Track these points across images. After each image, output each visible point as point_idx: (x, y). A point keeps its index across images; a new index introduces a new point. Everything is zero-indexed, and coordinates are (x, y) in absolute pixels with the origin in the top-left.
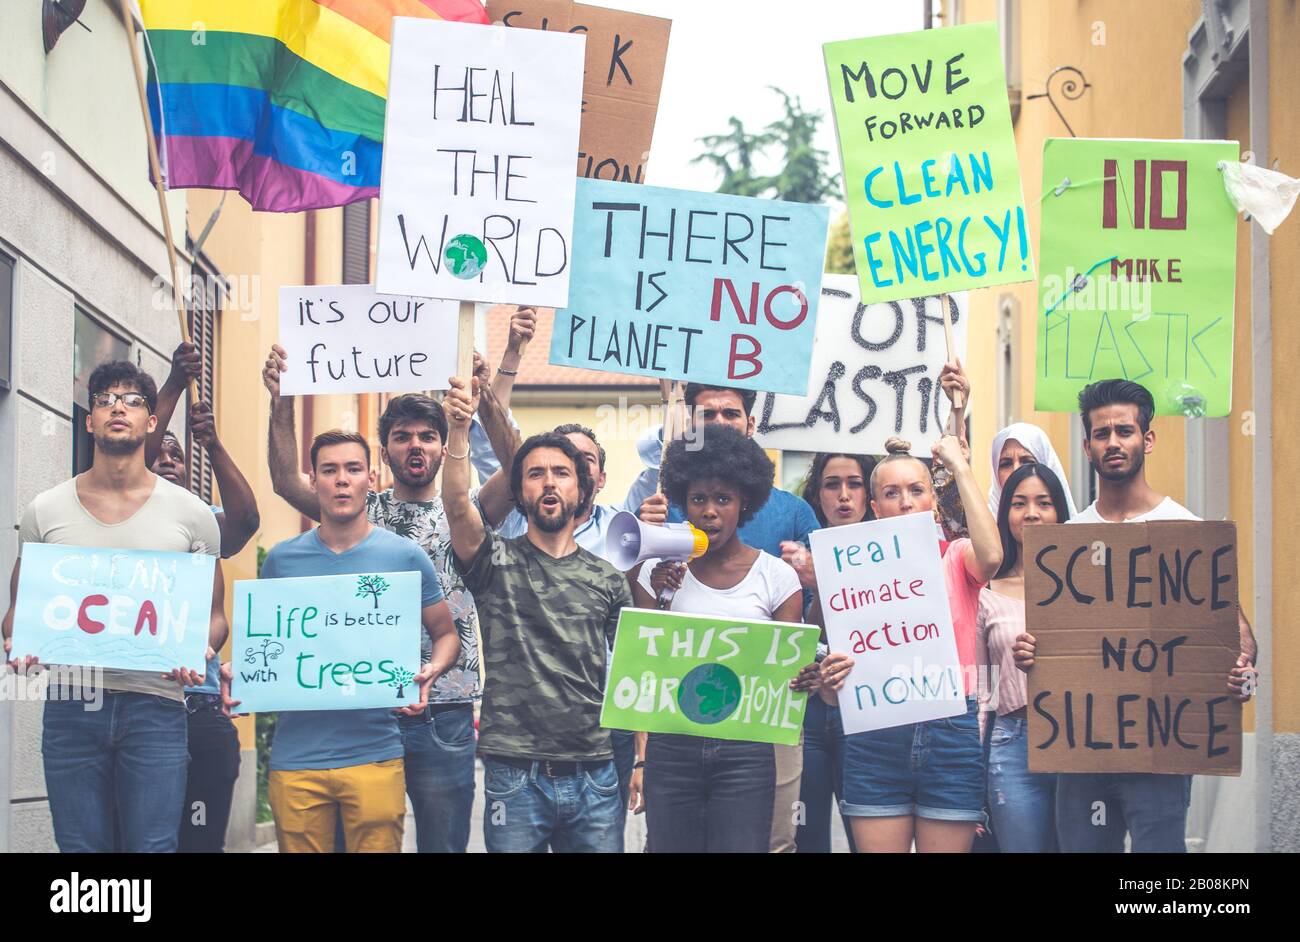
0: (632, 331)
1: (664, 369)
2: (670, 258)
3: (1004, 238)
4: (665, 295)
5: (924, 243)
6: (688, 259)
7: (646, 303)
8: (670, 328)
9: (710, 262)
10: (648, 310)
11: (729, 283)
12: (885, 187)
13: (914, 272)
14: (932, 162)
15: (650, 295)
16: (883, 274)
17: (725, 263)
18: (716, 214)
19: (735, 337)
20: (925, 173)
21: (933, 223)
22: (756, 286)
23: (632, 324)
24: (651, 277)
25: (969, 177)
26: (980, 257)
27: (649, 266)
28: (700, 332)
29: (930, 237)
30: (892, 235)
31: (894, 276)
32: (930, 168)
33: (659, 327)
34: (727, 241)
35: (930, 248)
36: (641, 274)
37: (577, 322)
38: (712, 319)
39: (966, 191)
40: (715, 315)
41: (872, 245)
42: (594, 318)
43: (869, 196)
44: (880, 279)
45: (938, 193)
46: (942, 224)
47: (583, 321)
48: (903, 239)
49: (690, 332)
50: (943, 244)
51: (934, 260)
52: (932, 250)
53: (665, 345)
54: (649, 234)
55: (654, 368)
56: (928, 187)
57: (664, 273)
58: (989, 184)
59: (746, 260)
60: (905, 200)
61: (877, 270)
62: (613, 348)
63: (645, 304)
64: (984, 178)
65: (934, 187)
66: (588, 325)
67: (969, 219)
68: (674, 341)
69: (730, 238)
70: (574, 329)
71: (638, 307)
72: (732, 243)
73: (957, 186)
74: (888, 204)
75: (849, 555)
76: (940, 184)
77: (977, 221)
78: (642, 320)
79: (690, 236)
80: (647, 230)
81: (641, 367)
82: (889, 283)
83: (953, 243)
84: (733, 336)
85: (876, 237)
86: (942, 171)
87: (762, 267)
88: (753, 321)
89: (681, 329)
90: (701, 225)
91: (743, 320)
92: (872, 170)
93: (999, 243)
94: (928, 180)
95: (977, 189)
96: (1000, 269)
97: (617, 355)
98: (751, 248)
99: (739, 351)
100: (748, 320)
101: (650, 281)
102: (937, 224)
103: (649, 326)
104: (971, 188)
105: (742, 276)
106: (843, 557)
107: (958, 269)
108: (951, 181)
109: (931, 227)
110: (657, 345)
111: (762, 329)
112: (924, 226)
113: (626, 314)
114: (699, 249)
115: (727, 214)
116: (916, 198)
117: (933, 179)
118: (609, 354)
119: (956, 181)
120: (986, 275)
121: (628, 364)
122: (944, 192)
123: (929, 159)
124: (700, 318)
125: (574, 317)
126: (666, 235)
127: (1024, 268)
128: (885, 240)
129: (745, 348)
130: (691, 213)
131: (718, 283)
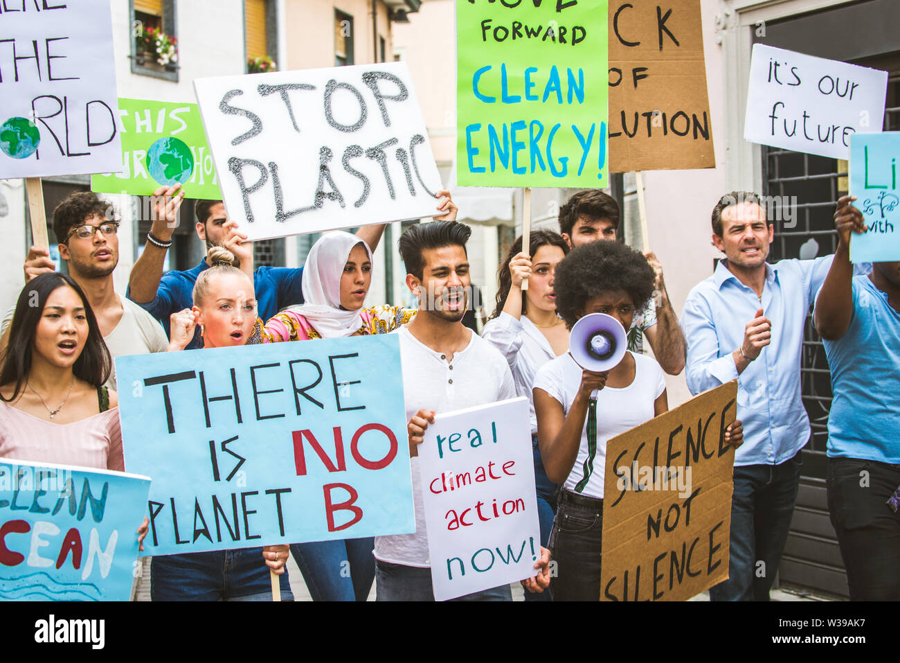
0: (216, 504)
1: (259, 537)
2: (240, 421)
3: (586, 148)
4: (243, 460)
5: (518, 140)
6: (259, 418)
7: (224, 472)
8: (256, 493)
9: (283, 416)
10: (229, 479)
11: (308, 434)
12: (490, 83)
13: (506, 165)
14: (534, 70)
15: (226, 463)
16: (479, 161)
17: (299, 413)
18: (278, 364)
19: (327, 488)
20: (527, 78)
21: (528, 124)
22: (337, 431)
23: (214, 498)
24: (224, 444)
25: (564, 88)
26: (564, 160)
27: (219, 433)
28: (289, 490)
29: (523, 135)
30: (491, 128)
31: (487, 165)
32: (531, 74)
33: (244, 495)
34: (296, 391)
35: (520, 146)
36: (212, 444)
37: (155, 508)
38: (298, 474)
39: (560, 100)
40: (301, 469)
41: (472, 133)
42: (172, 500)
43: (476, 91)
44: (475, 166)
45: (535, 98)
46: (535, 126)
47: (161, 506)
48: (500, 133)
49: (278, 492)
50: (533, 144)
51: (524, 157)
52: (524, 148)
53: (255, 512)
54: (211, 400)
55: (248, 537)
56: (527, 91)
57: (236, 438)
58: (581, 97)
59: (321, 406)
60: (506, 99)
61: (474, 157)
62: (200, 526)
63: (224, 474)
64: (578, 91)
65: (533, 91)
66: (167, 509)
67: (559, 126)
68: (263, 506)
69: (298, 387)
70: (153, 516)
71: (217, 478)
72: (302, 391)
73: (553, 94)
74: (490, 100)
75: (450, 442)
76: (538, 90)
77: (566, 127)
78: (224, 491)
79: (256, 393)
80: (209, 396)
81: (234, 539)
82: (481, 170)
83: (542, 144)
84: (325, 487)
85: (476, 127)
86: (541, 78)
87: (340, 409)
88: (342, 467)
89: (268, 492)
90: (266, 379)
91: (331, 468)
92: (481, 67)
93: (582, 151)
94: (529, 85)
95: (570, 100)
96: (579, 174)
97: (206, 532)
98: (323, 392)
99: (334, 502)
100: (337, 468)
101: (224, 449)
102: (531, 125)
103: (234, 496)
104: (565, 98)
105: (320, 423)
106: (445, 445)
107: (543, 168)
108: (548, 89)
109: (525, 127)
110: (246, 513)
111: (353, 473)
112: (519, 125)
113: (206, 488)
114: (268, 405)
115: (291, 363)
116: (516, 99)
117: (533, 85)
118: (197, 534)
119: (553, 89)
120: (566, 177)
121: (220, 540)
122: (541, 98)
123: (533, 66)
124: (285, 474)
125: (151, 503)
126: (230, 397)
127: (600, 176)
128: (484, 130)
129: (339, 496)
130: (252, 369)
131: (297, 436)
